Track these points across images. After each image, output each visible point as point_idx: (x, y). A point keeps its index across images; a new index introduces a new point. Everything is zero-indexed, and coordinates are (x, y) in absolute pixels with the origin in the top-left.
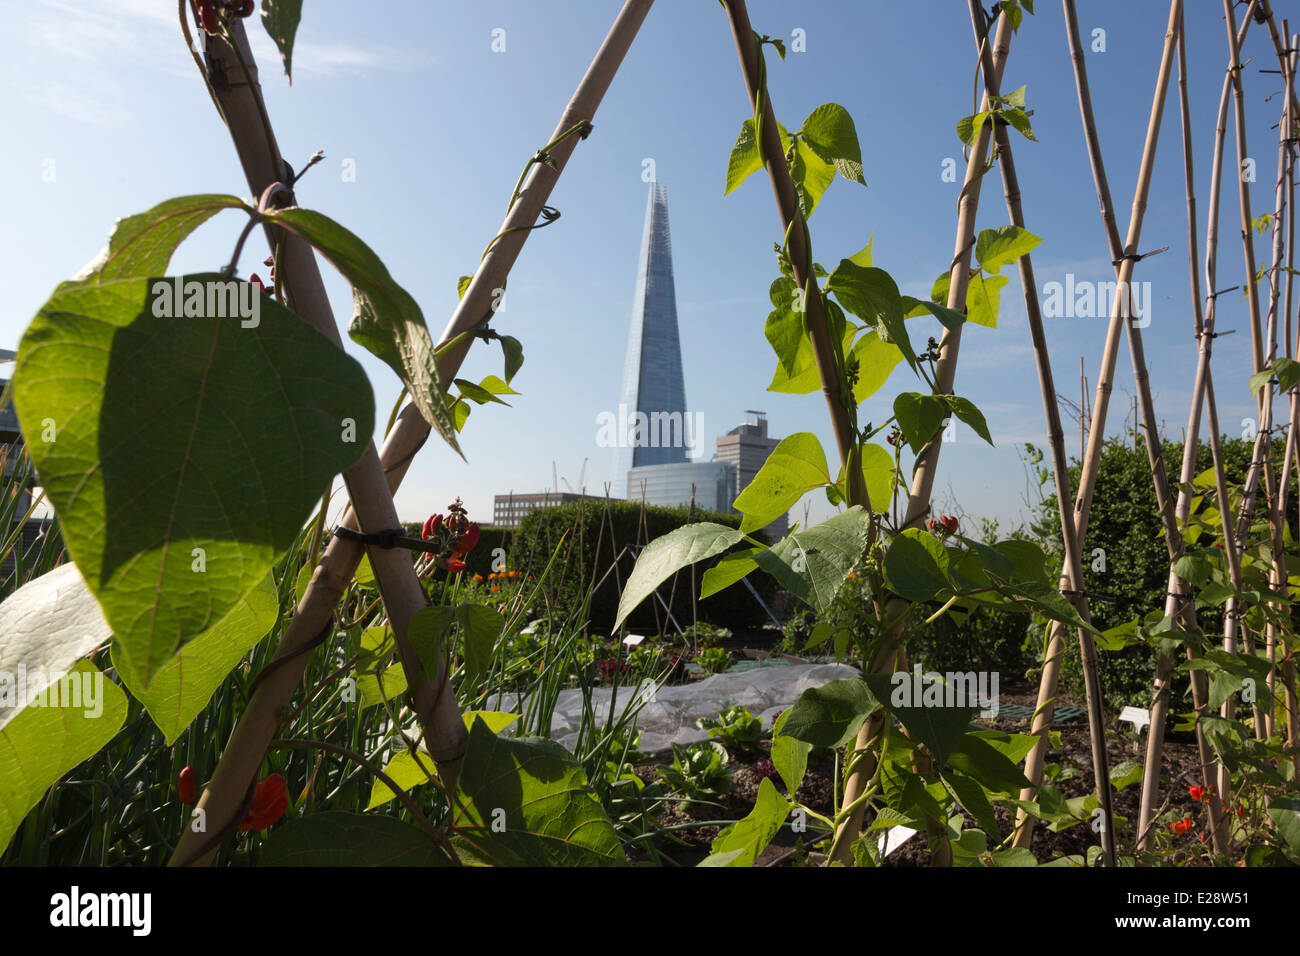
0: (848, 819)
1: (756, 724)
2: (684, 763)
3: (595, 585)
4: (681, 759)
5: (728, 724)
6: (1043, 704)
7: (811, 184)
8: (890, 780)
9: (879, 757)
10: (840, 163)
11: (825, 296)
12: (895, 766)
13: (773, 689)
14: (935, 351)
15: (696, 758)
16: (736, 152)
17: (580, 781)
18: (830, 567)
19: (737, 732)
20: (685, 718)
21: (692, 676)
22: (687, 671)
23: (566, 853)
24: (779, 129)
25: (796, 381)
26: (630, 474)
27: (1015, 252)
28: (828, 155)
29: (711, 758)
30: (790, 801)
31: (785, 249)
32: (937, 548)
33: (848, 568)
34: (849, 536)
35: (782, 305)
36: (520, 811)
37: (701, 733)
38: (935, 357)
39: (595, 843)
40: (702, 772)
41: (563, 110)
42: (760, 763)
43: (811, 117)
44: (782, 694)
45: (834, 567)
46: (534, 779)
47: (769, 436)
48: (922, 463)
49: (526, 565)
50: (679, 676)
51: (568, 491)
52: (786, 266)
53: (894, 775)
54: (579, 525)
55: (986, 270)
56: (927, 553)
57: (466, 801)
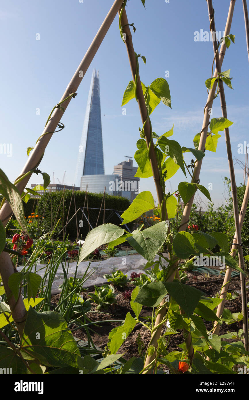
0: (156, 330)
1: (125, 277)
2: (99, 293)
3: (68, 222)
4: (97, 291)
5: (115, 277)
6: (225, 284)
7: (151, 104)
8: (171, 317)
9: (168, 309)
10: (163, 99)
11: (156, 147)
12: (173, 312)
13: (131, 263)
14: (193, 164)
15: (103, 291)
16: (126, 91)
17: (65, 327)
18: (153, 245)
19: (118, 280)
20: (99, 274)
21: (102, 257)
22: (101, 255)
23: (60, 354)
24: (142, 85)
25: (144, 174)
26: (82, 178)
27: (223, 127)
28: (159, 95)
29: (108, 291)
30: (136, 320)
31: (143, 130)
32: (191, 238)
33: (160, 246)
34: (161, 234)
35: (141, 149)
36: (44, 339)
37: (105, 280)
38: (194, 166)
39: (70, 349)
40: (105, 296)
41: (67, 87)
42: (126, 292)
43: (154, 82)
44: (135, 265)
45: (155, 245)
46: (49, 327)
47: (133, 166)
48: (187, 204)
49: (43, 213)
50: (98, 257)
51: (59, 183)
52: (143, 136)
53: (173, 315)
54: (63, 199)
55: (213, 133)
56: (187, 239)
57: (26, 337)
